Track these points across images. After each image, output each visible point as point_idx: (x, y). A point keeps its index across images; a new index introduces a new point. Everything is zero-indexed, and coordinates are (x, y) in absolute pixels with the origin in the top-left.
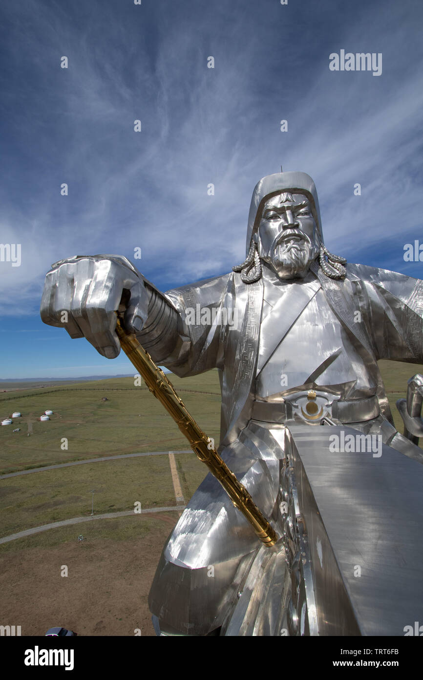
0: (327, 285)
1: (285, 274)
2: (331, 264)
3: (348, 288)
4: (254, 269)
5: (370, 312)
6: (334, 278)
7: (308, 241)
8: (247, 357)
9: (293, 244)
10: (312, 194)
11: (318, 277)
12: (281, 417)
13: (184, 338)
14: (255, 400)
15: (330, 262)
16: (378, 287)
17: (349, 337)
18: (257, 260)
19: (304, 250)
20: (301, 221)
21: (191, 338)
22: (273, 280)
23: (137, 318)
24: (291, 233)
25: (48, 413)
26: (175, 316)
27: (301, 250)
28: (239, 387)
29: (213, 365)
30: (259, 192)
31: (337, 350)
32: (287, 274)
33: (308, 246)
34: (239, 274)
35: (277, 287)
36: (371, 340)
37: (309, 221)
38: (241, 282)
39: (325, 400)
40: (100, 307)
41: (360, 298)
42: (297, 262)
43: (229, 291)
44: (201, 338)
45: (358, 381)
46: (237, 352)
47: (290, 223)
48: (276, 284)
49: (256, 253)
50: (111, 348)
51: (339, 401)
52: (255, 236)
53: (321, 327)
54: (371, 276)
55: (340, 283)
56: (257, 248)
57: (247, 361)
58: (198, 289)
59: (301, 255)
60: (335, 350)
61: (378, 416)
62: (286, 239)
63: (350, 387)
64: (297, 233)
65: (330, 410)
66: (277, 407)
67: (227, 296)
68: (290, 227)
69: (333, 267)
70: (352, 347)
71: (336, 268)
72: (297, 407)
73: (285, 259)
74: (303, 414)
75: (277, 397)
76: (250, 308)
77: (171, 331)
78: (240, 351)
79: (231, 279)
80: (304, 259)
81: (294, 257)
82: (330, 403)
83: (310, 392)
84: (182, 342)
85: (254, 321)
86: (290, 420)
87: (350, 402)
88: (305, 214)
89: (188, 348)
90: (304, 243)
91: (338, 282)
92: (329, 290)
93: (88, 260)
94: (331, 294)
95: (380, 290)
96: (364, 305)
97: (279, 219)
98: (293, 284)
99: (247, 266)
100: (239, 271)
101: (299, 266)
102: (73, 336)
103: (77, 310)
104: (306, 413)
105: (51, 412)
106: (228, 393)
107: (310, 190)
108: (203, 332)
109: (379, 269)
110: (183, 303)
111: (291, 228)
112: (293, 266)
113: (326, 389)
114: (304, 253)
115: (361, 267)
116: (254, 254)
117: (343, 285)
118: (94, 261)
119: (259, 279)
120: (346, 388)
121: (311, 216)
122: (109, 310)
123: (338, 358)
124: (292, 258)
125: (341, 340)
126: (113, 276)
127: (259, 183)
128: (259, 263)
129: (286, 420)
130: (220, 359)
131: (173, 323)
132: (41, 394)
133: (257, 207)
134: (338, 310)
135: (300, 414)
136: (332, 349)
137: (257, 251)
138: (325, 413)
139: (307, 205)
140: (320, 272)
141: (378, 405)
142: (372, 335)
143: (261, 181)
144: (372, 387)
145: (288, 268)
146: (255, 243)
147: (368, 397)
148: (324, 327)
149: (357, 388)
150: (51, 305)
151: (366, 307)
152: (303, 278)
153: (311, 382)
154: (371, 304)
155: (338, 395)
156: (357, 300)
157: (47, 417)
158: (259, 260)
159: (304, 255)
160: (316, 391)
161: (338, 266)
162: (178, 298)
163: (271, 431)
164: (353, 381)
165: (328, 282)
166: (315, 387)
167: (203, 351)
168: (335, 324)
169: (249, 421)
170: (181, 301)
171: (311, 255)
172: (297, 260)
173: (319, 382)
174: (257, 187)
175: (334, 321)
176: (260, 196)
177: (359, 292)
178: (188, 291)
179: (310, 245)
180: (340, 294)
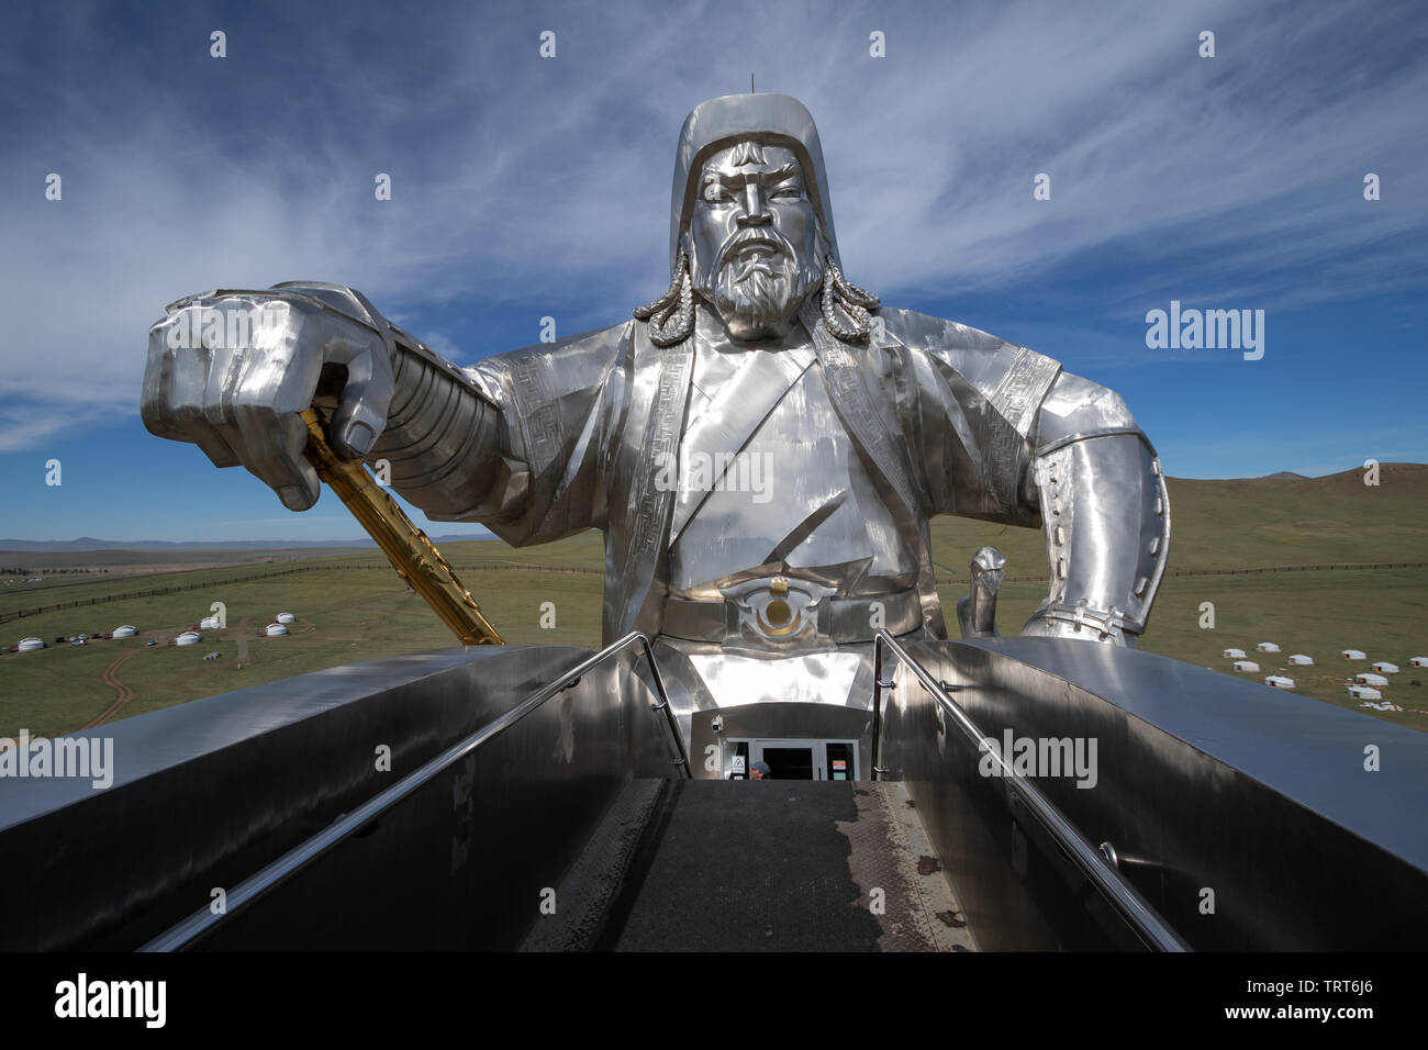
0: (829, 355)
1: (741, 329)
2: (846, 308)
3: (874, 361)
4: (677, 316)
5: (917, 416)
6: (844, 340)
7: (790, 257)
8: (652, 507)
9: (757, 262)
10: (808, 148)
11: (814, 337)
12: (716, 632)
13: (512, 465)
14: (668, 596)
15: (845, 302)
16: (939, 363)
17: (866, 467)
18: (686, 295)
19: (780, 276)
20: (779, 209)
21: (529, 464)
22: (715, 340)
23: (357, 426)
24: (754, 236)
25: (284, 618)
26: (490, 416)
27: (775, 276)
28: (636, 567)
29: (584, 523)
30: (690, 137)
31: (836, 495)
32: (745, 328)
33: (790, 268)
34: (644, 326)
35: (723, 355)
36: (917, 475)
37: (797, 211)
38: (649, 343)
39: (806, 596)
40: (261, 404)
41: (899, 384)
42: (763, 303)
43: (618, 363)
44: (552, 465)
45: (876, 559)
46: (633, 495)
47: (752, 213)
48: (721, 350)
49: (687, 276)
50: (295, 489)
51: (833, 598)
52: (685, 241)
53: (807, 445)
54: (928, 338)
55: (860, 352)
56: (688, 268)
57: (651, 515)
58: (549, 357)
59: (774, 287)
60: (832, 495)
61: (918, 628)
62: (744, 250)
63: (858, 570)
64: (767, 237)
65: (814, 616)
66: (708, 609)
67: (614, 373)
68: (752, 222)
69: (850, 314)
70: (870, 489)
71: (855, 318)
72: (748, 610)
73: (740, 296)
74: (761, 624)
75: (709, 588)
76: (663, 402)
77: (478, 449)
78: (639, 491)
79: (627, 336)
80: (780, 296)
81: (757, 292)
82: (814, 603)
83: (775, 581)
84: (509, 472)
85: (667, 429)
86: (733, 636)
87: (857, 602)
88: (789, 193)
89: (524, 487)
90: (782, 263)
91: (855, 349)
92: (833, 367)
93: (239, 300)
94: (837, 375)
95: (942, 367)
96: (906, 399)
97: (731, 204)
98: (757, 351)
99: (662, 307)
100: (645, 318)
101: (767, 312)
102: (220, 463)
103: (215, 409)
104: (766, 622)
105: (290, 616)
106: (615, 579)
107: (803, 138)
108: (557, 450)
109: (947, 322)
110: (512, 388)
111: (754, 226)
112: (755, 312)
113: (813, 574)
114: (781, 284)
115: (910, 317)
116: (682, 279)
117: (864, 356)
118: (253, 303)
119: (687, 337)
120: (850, 573)
121: (805, 198)
122: (283, 411)
123: (838, 511)
124: (753, 293)
125: (847, 473)
126: (293, 337)
127: (690, 116)
128: (690, 302)
129: (728, 637)
130: (600, 508)
131: (484, 431)
132: (266, 576)
133: (687, 174)
134: (846, 409)
135: (754, 626)
136: (826, 494)
137: (689, 273)
138: (803, 623)
139: (793, 174)
140: (819, 327)
141: (920, 607)
142: (921, 464)
143: (696, 113)
144: (906, 571)
145: (745, 315)
146: (685, 255)
147: (898, 590)
148: (813, 446)
149: (872, 573)
150: (163, 395)
151: (909, 405)
152: (782, 338)
153: (778, 560)
154: (922, 398)
155: (832, 587)
156: (891, 388)
157: (282, 628)
158: (690, 295)
159: (781, 287)
160: (789, 579)
161: (859, 314)
162: (501, 376)
163: (692, 657)
164: (866, 560)
165: (831, 348)
166: (786, 572)
167: (558, 492)
168: (838, 439)
169: (655, 638)
170: (508, 382)
171: (795, 287)
172: (764, 298)
173: (793, 560)
174: (686, 125)
175: (836, 434)
176: (693, 147)
177: (897, 371)
178: (524, 362)
179: (794, 266)
180: (854, 376)
